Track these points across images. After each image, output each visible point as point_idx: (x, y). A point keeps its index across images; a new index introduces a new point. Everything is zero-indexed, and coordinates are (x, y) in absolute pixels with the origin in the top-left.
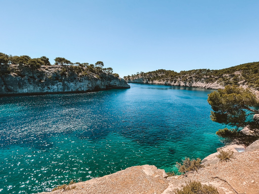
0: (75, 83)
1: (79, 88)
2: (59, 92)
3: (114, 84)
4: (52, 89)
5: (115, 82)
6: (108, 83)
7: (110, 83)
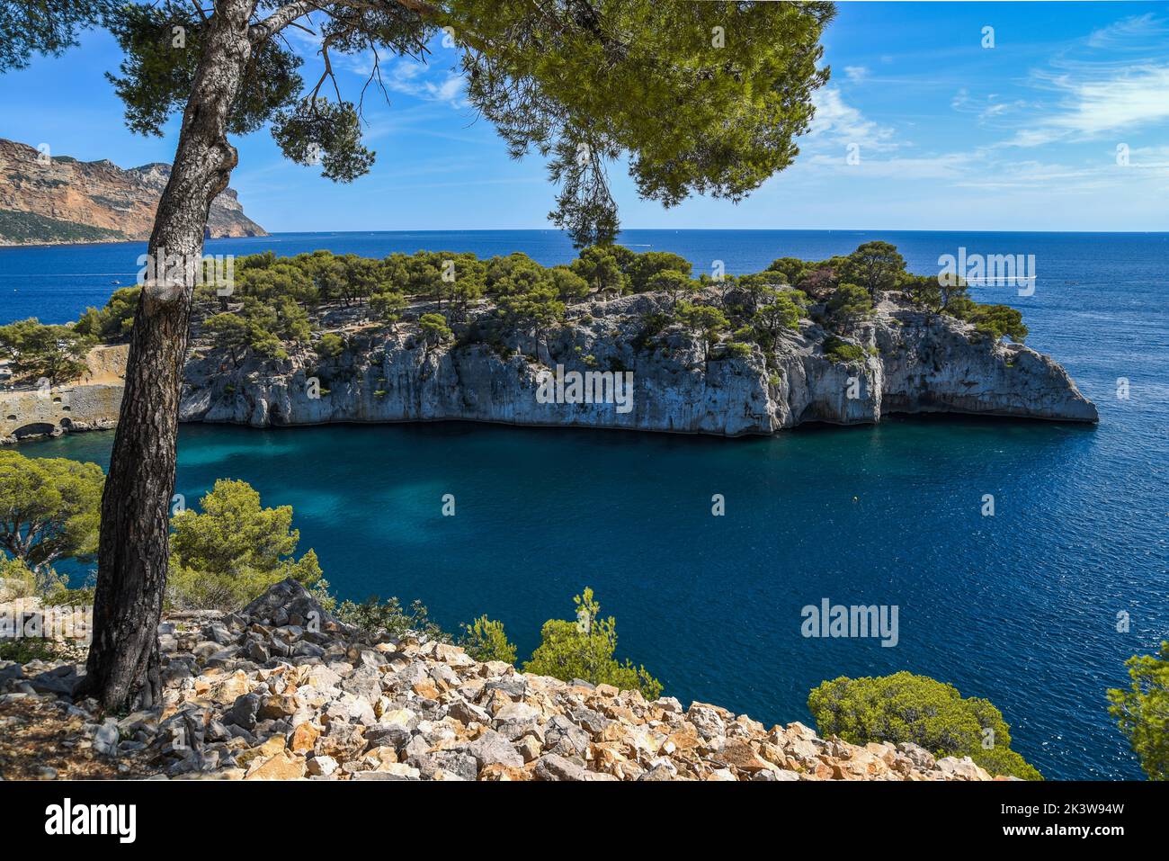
0: (688, 392)
1: (702, 418)
2: (616, 426)
3: (962, 390)
4: (594, 413)
5: (970, 378)
6: (917, 381)
7: (928, 380)
